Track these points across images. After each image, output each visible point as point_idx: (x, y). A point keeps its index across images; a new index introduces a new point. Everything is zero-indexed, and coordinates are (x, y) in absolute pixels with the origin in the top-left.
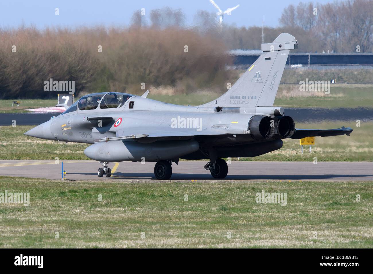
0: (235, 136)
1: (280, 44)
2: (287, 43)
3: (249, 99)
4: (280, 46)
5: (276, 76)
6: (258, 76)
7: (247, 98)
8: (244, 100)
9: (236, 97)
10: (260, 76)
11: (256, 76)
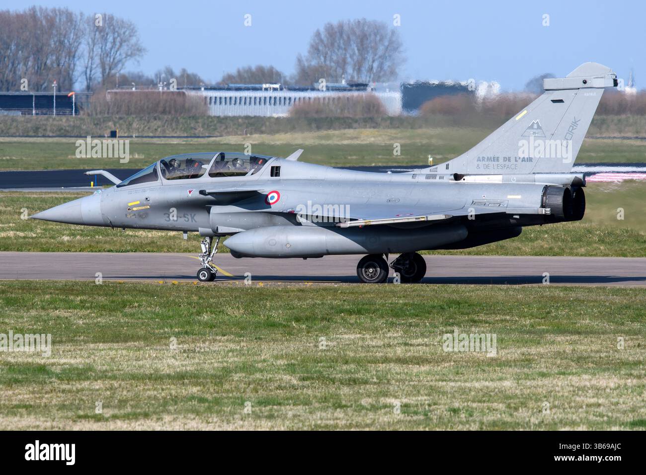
0: (518, 217)
1: (584, 78)
2: (596, 78)
3: (516, 161)
4: (585, 82)
5: (575, 127)
6: (535, 126)
7: (513, 160)
8: (507, 163)
9: (489, 159)
10: (539, 127)
11: (531, 127)
